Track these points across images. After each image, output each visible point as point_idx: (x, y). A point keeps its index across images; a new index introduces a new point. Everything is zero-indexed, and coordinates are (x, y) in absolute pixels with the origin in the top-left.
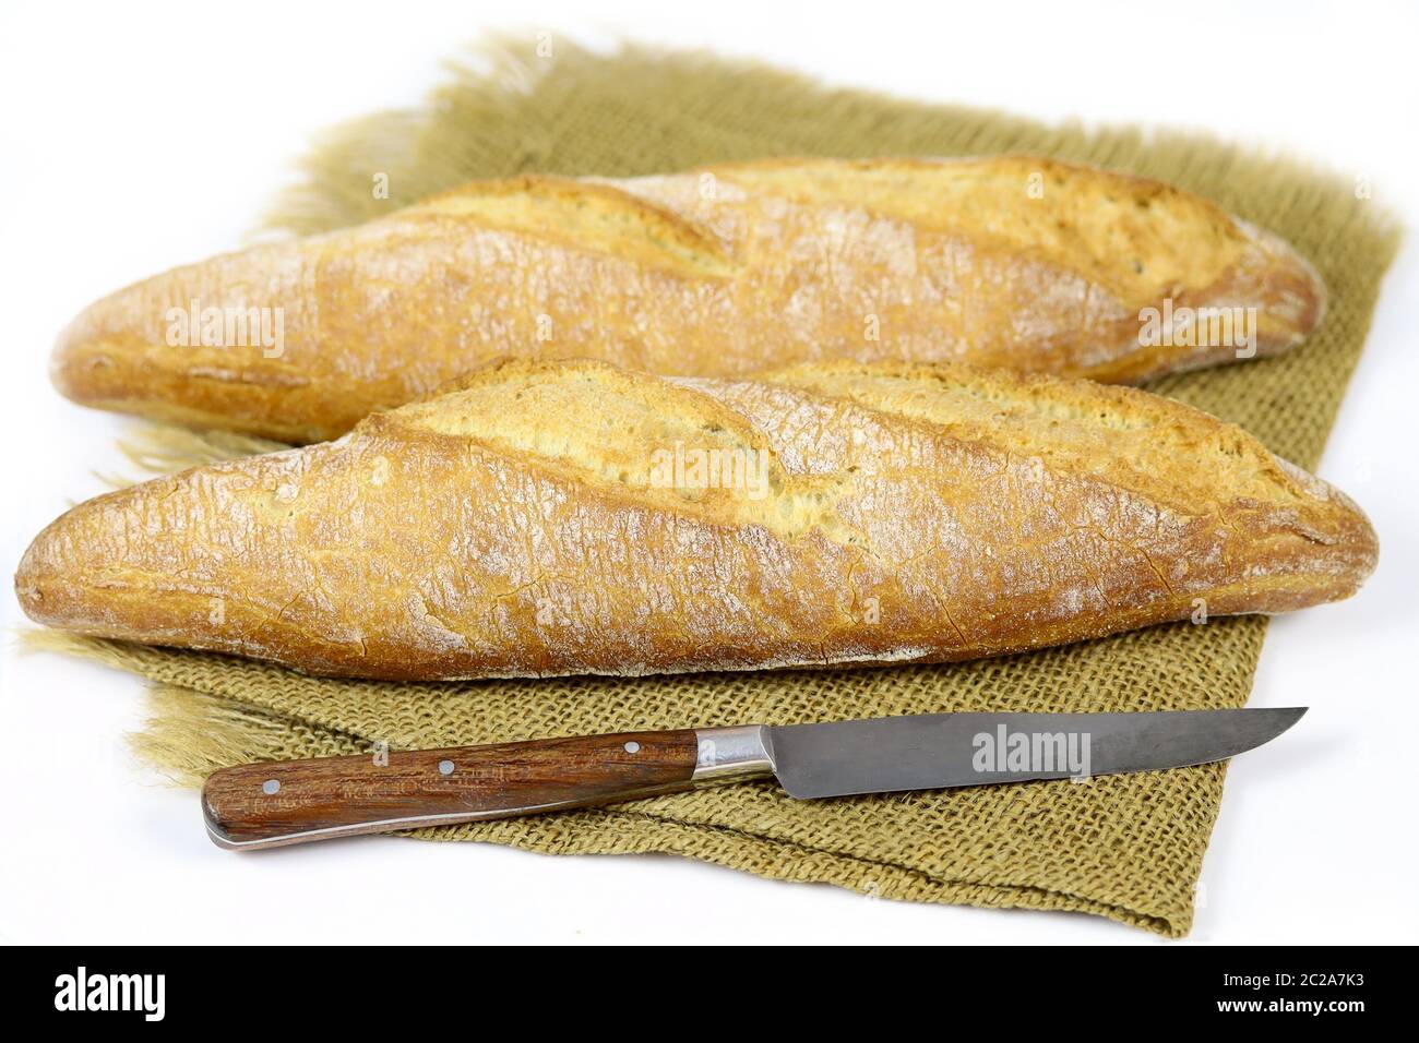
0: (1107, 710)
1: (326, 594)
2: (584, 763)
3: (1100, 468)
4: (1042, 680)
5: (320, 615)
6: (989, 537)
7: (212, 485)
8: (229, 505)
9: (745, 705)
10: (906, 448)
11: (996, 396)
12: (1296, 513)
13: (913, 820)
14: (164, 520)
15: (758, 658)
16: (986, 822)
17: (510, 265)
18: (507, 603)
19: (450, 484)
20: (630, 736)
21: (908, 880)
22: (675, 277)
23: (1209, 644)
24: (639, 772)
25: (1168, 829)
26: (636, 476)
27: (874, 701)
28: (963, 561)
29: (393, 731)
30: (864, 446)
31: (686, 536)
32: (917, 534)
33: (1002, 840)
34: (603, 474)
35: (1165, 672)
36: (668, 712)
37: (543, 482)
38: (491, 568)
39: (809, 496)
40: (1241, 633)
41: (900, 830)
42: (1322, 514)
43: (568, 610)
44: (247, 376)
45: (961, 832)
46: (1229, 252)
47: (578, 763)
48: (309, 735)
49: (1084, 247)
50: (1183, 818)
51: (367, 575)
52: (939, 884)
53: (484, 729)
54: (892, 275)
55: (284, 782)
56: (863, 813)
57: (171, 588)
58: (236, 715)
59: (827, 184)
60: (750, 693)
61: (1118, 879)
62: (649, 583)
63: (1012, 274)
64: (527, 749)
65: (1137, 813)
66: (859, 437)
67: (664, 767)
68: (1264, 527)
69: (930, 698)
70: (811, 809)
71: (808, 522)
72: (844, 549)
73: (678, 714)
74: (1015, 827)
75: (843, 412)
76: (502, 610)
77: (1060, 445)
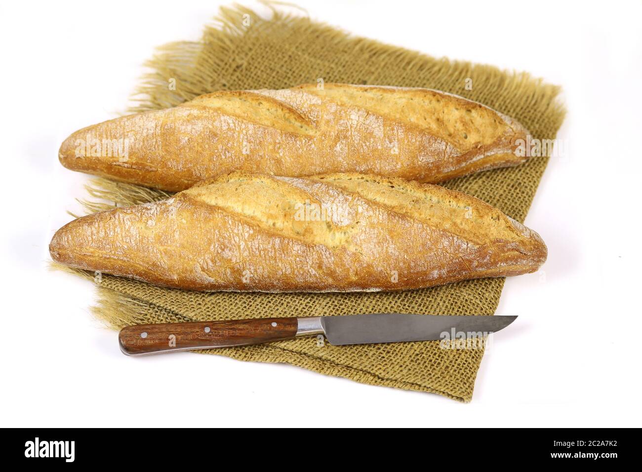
0: (446, 313)
1: (164, 262)
2: (257, 330)
3: (447, 225)
4: (423, 299)
5: (162, 269)
6: (406, 251)
7: (123, 219)
8: (130, 227)
9: (315, 304)
10: (377, 215)
11: (411, 191)
12: (518, 243)
13: (374, 354)
14: (105, 231)
15: (320, 289)
16: (400, 356)
17: (233, 130)
18: (230, 268)
19: (211, 224)
20: (274, 320)
21: (372, 378)
22: (294, 135)
23: (484, 287)
24: (276, 334)
25: (465, 362)
26: (279, 224)
27: (362, 304)
28: (396, 260)
29: (187, 311)
30: (362, 213)
31: (296, 248)
32: (380, 249)
33: (406, 364)
34: (266, 223)
35: (467, 299)
36: (287, 306)
37: (245, 225)
38: (225, 256)
39: (341, 233)
40: (496, 282)
41: (369, 358)
42: (527, 243)
43: (253, 272)
44: (134, 167)
45: (391, 360)
46: (500, 131)
47: (255, 330)
48: (156, 309)
49: (446, 128)
50: (471, 358)
51: (180, 256)
52: (383, 379)
53: (220, 310)
54: (375, 137)
55: (149, 333)
56: (356, 350)
57: (108, 256)
58: (129, 300)
59: (352, 97)
60: (317, 299)
61: (446, 382)
62: (282, 264)
63: (419, 139)
64: (236, 324)
65: (454, 356)
66: (360, 209)
67: (286, 332)
68: (506, 249)
69: (382, 304)
70: (338, 348)
71: (340, 243)
72: (354, 254)
73: (291, 307)
74: (411, 359)
75: (355, 199)
76: (228, 271)
77: (433, 216)
